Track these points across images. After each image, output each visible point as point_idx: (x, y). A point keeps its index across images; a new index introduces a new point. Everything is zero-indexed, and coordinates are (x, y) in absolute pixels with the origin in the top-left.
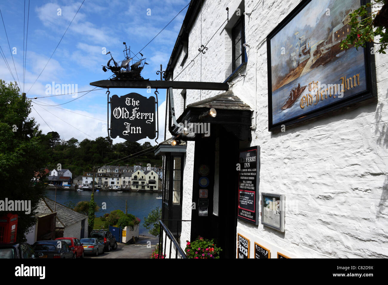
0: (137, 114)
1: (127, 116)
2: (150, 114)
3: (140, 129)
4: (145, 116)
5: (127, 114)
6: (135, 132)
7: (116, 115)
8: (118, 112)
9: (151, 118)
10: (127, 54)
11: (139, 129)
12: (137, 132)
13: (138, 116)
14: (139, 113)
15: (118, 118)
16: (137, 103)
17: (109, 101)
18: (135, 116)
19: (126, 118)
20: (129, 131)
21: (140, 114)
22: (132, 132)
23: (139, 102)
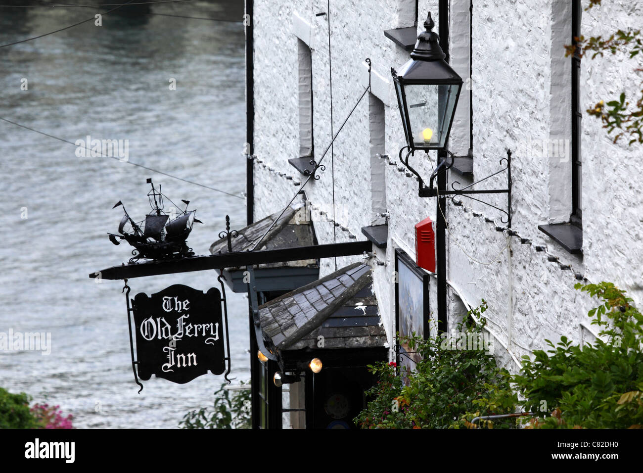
0: (187, 328)
1: (167, 334)
2: (212, 324)
3: (195, 356)
4: (202, 329)
5: (167, 329)
6: (184, 365)
7: (146, 334)
8: (149, 328)
9: (214, 332)
10: (156, 203)
11: (192, 358)
12: (190, 364)
13: (188, 331)
14: (190, 325)
15: (151, 339)
16: (185, 306)
17: (131, 307)
18: (183, 332)
19: (166, 338)
20: (174, 363)
21: (192, 327)
22: (179, 366)
23: (188, 302)
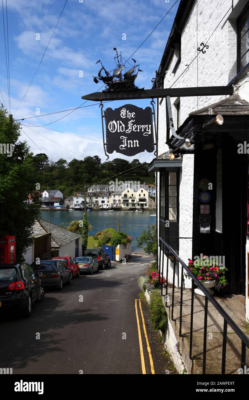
0: (133, 127)
1: (122, 130)
2: (147, 125)
3: (138, 142)
4: (142, 128)
5: (122, 127)
6: (132, 146)
7: (111, 129)
8: (113, 126)
9: (149, 129)
10: (118, 62)
11: (136, 142)
12: (135, 146)
13: (134, 129)
14: (135, 125)
15: (114, 132)
16: (132, 115)
17: (103, 115)
18: (131, 129)
19: (122, 131)
20: (126, 145)
21: (136, 127)
22: (129, 146)
23: (134, 114)
